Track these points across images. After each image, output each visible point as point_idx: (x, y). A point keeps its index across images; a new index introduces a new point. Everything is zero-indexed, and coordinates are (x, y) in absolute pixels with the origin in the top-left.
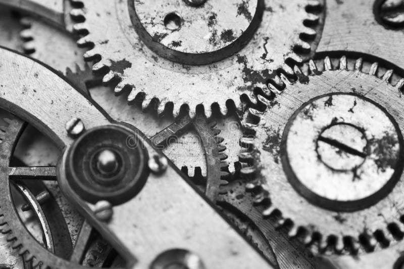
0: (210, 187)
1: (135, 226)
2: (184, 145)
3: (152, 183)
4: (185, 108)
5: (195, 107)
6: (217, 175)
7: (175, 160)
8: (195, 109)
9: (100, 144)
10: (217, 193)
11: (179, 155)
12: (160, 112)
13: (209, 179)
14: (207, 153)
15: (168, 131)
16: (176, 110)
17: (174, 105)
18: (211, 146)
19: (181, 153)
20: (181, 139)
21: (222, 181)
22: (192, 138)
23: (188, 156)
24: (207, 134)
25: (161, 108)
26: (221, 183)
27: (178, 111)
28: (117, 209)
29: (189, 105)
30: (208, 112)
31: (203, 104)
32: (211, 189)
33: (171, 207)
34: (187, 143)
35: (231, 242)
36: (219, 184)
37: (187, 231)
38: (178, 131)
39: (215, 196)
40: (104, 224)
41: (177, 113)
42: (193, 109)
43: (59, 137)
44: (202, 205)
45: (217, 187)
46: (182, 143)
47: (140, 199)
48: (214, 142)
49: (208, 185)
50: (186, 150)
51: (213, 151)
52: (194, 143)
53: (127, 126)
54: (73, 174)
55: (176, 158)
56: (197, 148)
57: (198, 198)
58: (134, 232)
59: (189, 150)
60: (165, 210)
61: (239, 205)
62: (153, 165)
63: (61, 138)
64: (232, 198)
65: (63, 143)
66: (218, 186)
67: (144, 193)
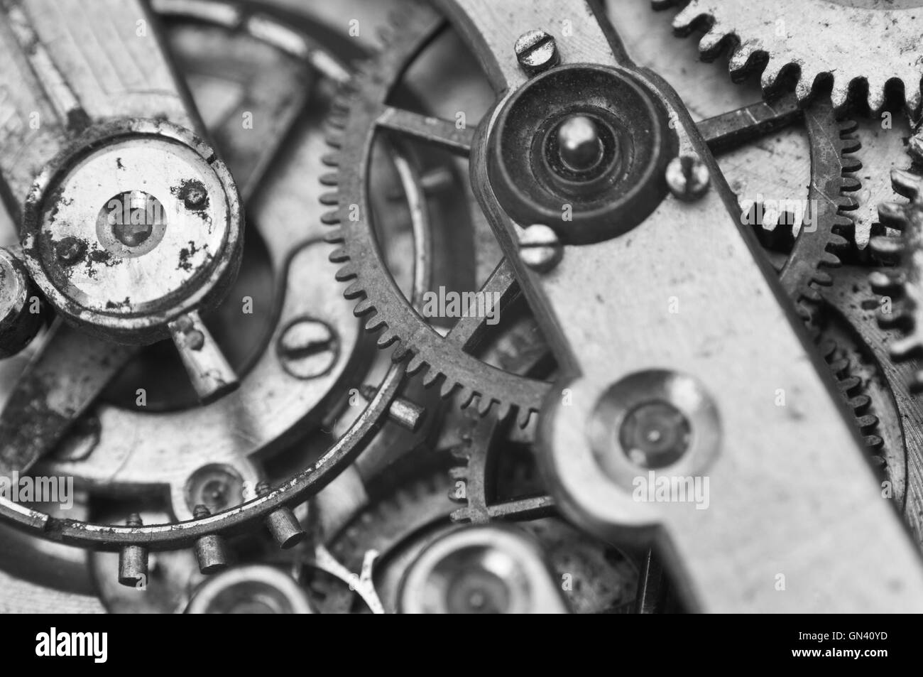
0: (795, 261)
1: (599, 298)
2: (775, 156)
3: (666, 216)
4: (791, 72)
5: (815, 75)
6: (820, 239)
7: (744, 183)
8: (812, 81)
9: (581, 104)
10: (808, 279)
11: (756, 176)
12: (735, 69)
13: (800, 243)
14: (814, 185)
15: (744, 115)
16: (771, 72)
17: (770, 60)
18: (828, 173)
19: (761, 171)
20: (773, 142)
21: (828, 254)
22: (797, 146)
23: (775, 182)
24: (827, 144)
25: (740, 60)
26: (824, 259)
27: (774, 76)
28: (573, 253)
29: (803, 68)
30: (838, 94)
31: (834, 74)
32: (798, 266)
33: (691, 277)
34: (780, 155)
35: (796, 390)
36: (819, 259)
37: (709, 339)
38: (766, 122)
39: (801, 283)
40: (537, 275)
41: (770, 80)
42: (807, 79)
43: (500, 65)
44: (759, 292)
45: (811, 266)
46: (771, 152)
47: (628, 243)
48: (837, 166)
49: (794, 255)
50: (774, 170)
51: (828, 184)
52: (798, 158)
53: (652, 81)
54: (498, 150)
55: (746, 180)
56: (800, 171)
57: (755, 276)
58: (593, 311)
59: (782, 172)
60: (674, 282)
61: (862, 322)
62: (674, 175)
63: (503, 70)
64: (853, 303)
65: (504, 82)
66: (814, 264)
67: (640, 234)
